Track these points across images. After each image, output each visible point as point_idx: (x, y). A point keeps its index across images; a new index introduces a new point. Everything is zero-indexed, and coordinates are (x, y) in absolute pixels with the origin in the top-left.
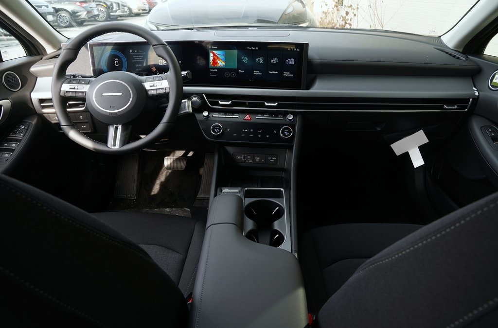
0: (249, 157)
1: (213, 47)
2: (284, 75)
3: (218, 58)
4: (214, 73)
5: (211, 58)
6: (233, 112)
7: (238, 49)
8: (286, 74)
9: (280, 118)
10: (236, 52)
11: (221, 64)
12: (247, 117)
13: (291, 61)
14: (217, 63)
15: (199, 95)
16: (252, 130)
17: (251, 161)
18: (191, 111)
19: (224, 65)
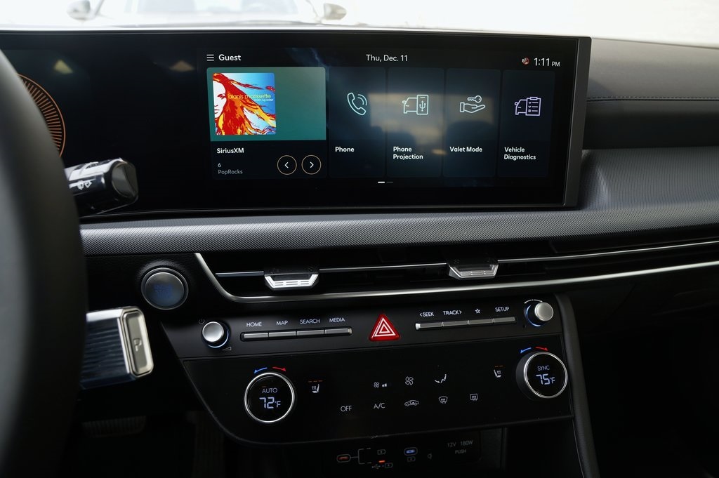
0: (381, 452)
1: (222, 58)
2: (506, 157)
3: (249, 103)
4: (230, 161)
5: (219, 104)
6: (323, 311)
7: (326, 62)
8: (513, 154)
9: (502, 318)
10: (317, 75)
11: (259, 123)
12: (384, 329)
13: (530, 106)
14: (242, 121)
15: (180, 256)
16: (409, 381)
17: (390, 466)
18: (149, 365)
19: (270, 128)
